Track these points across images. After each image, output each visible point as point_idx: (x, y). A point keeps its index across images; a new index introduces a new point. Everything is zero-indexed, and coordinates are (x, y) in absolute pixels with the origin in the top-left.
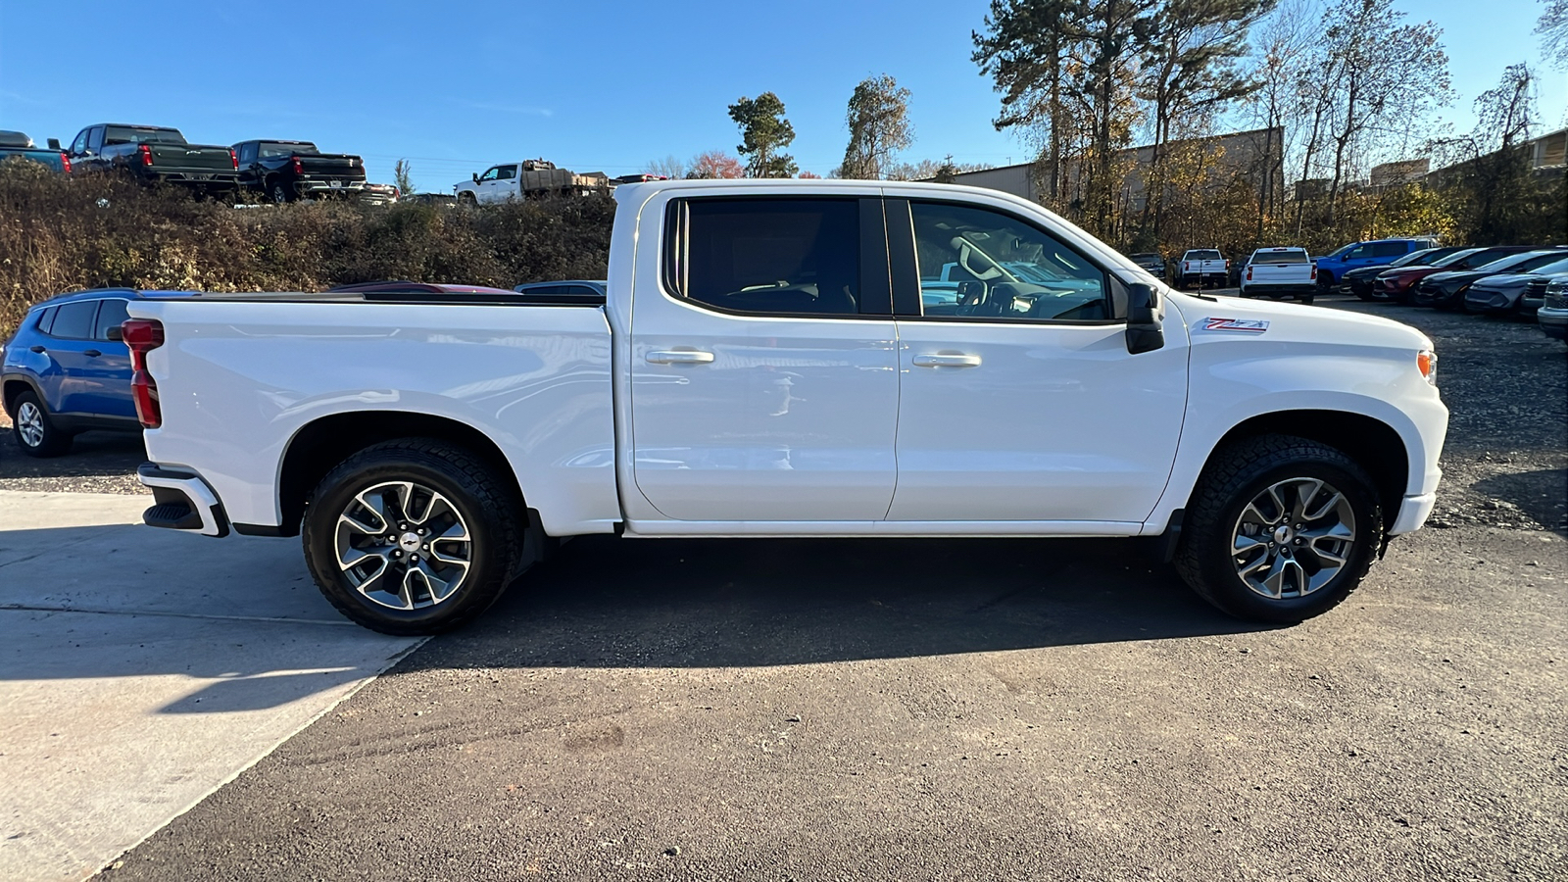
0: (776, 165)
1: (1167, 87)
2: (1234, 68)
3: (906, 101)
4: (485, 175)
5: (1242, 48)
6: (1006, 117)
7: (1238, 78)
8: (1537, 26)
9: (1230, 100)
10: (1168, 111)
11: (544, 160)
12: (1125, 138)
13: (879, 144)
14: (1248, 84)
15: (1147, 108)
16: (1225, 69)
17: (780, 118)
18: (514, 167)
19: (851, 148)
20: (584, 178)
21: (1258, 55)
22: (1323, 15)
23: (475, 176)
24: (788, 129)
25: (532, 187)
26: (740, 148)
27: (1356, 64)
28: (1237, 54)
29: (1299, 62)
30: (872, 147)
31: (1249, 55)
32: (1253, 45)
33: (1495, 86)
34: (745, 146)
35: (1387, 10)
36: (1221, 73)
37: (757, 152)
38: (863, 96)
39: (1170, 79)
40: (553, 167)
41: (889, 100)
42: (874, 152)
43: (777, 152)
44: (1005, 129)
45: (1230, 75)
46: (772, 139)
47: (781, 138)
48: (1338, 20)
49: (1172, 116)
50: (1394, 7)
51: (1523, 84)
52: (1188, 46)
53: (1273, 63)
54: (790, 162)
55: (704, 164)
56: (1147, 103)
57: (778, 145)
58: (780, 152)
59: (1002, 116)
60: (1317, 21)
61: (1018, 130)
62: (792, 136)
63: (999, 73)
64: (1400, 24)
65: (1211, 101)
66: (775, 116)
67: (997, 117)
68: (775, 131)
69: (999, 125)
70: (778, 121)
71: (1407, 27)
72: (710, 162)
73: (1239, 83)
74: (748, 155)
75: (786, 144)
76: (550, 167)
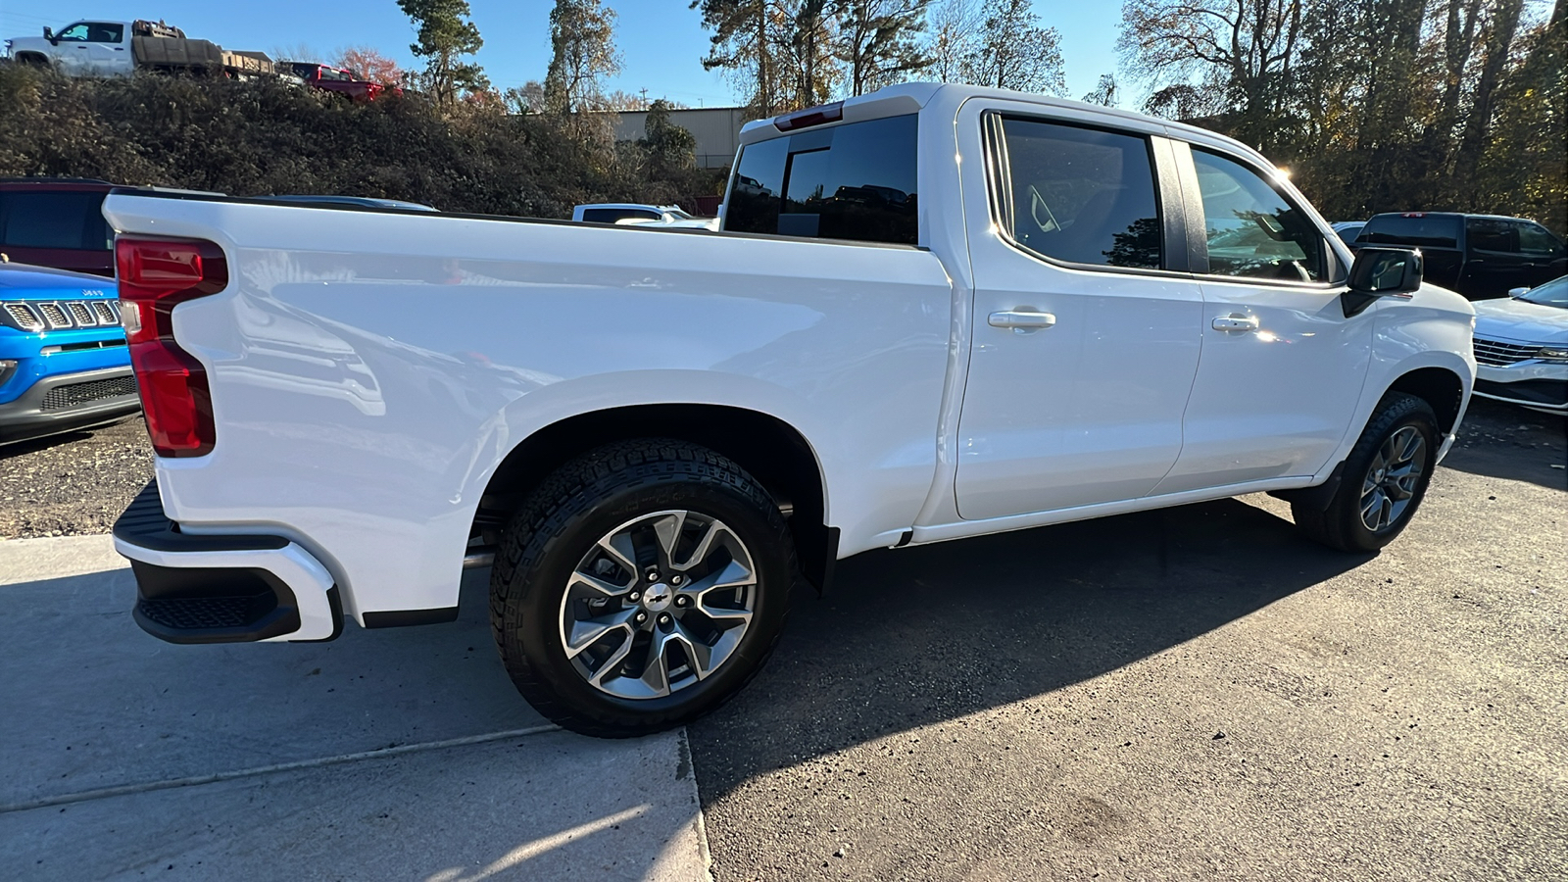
0: (461, 74)
1: (862, 51)
2: (915, 42)
3: (610, 22)
4: (65, 31)
5: (921, 24)
6: (714, 57)
7: (917, 51)
8: (1116, 45)
9: (909, 71)
10: (862, 75)
11: (166, 25)
12: (825, 94)
13: (584, 68)
14: (923, 59)
15: (844, 68)
16: (907, 42)
17: (465, 20)
18: (118, 28)
19: (553, 68)
20: (239, 58)
21: (932, 34)
22: (982, 6)
23: (47, 31)
24: (474, 34)
25: (150, 59)
26: (414, 48)
27: (1003, 56)
28: (918, 29)
29: (963, 46)
30: (578, 69)
31: (926, 32)
32: (929, 22)
33: (1094, 91)
34: (420, 46)
35: (1028, 12)
36: (904, 45)
37: (437, 54)
38: (566, 10)
39: (865, 43)
40: (182, 35)
41: (594, 19)
42: (579, 74)
43: (461, 59)
44: (713, 69)
45: (911, 48)
46: (456, 43)
47: (465, 43)
48: (993, 13)
49: (864, 78)
50: (1032, 10)
51: (1110, 91)
52: (877, 15)
53: (945, 42)
54: (481, 73)
55: (349, 60)
56: (843, 64)
57: (462, 51)
58: (465, 60)
59: (711, 57)
60: (978, 11)
61: (725, 72)
62: (479, 42)
63: (707, 10)
64: (1033, 25)
65: (895, 70)
66: (458, 16)
67: (707, 55)
68: (459, 34)
69: (708, 64)
70: (461, 23)
71: (1037, 30)
72: (359, 60)
73: (918, 56)
74: (424, 58)
75: (471, 51)
76: (177, 34)
